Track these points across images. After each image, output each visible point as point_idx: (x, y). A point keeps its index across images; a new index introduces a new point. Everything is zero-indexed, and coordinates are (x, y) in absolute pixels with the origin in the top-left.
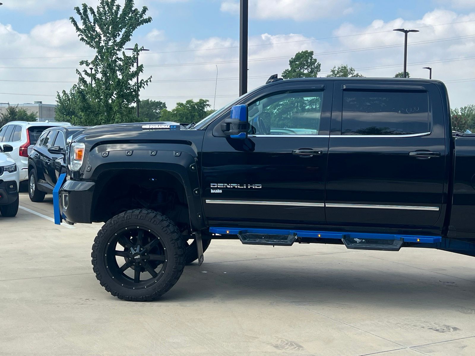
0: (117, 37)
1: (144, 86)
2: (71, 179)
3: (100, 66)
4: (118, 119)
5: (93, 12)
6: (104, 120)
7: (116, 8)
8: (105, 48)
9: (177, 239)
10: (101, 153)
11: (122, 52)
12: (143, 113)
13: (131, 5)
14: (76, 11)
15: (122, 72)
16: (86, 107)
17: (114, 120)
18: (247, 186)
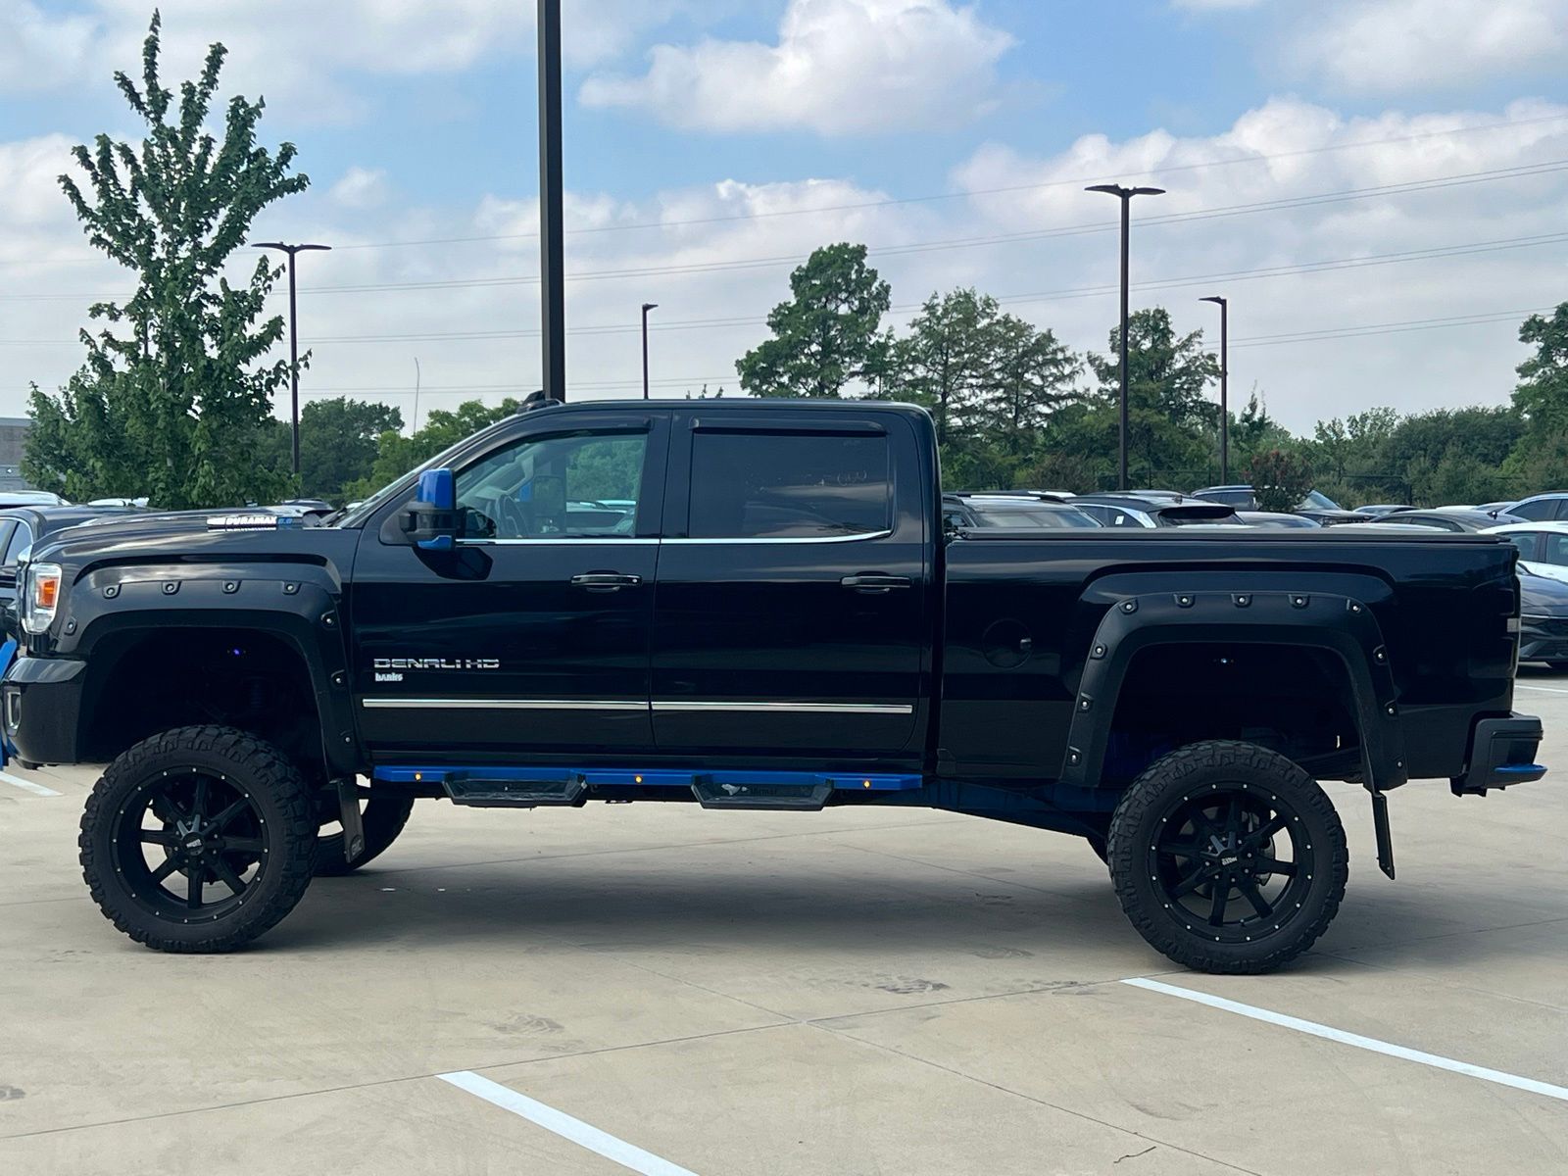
0: (204, 233)
1: (286, 379)
2: (29, 654)
3: (153, 321)
4: (207, 479)
5: (130, 159)
6: (162, 481)
7: (201, 146)
8: (166, 264)
9: (294, 797)
10: (99, 589)
11: (217, 278)
12: (325, 443)
13: (246, 140)
14: (76, 158)
15: (219, 337)
16: (108, 444)
17: (196, 480)
18: (463, 664)
